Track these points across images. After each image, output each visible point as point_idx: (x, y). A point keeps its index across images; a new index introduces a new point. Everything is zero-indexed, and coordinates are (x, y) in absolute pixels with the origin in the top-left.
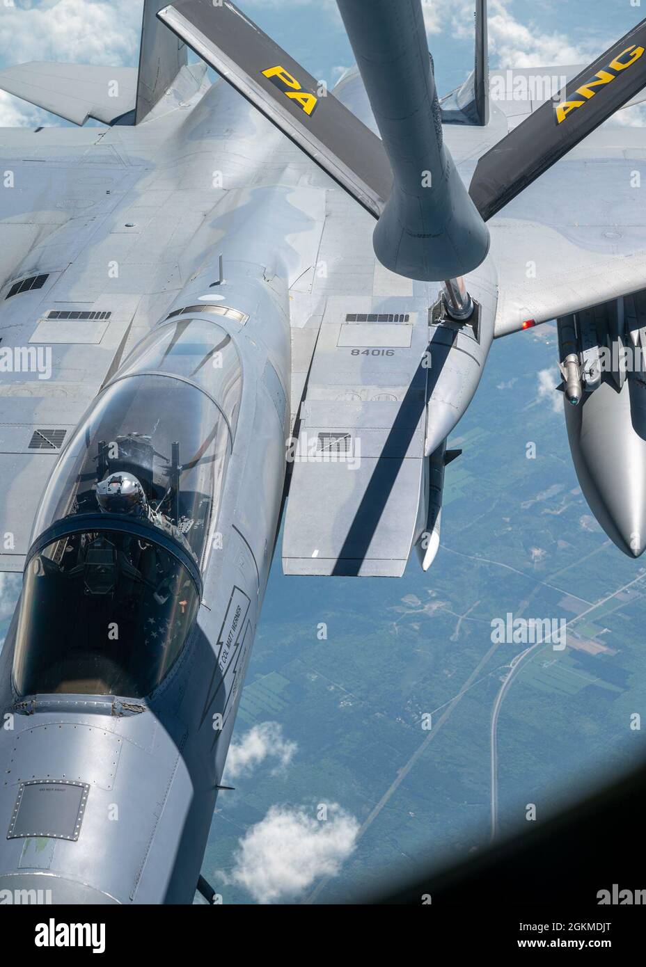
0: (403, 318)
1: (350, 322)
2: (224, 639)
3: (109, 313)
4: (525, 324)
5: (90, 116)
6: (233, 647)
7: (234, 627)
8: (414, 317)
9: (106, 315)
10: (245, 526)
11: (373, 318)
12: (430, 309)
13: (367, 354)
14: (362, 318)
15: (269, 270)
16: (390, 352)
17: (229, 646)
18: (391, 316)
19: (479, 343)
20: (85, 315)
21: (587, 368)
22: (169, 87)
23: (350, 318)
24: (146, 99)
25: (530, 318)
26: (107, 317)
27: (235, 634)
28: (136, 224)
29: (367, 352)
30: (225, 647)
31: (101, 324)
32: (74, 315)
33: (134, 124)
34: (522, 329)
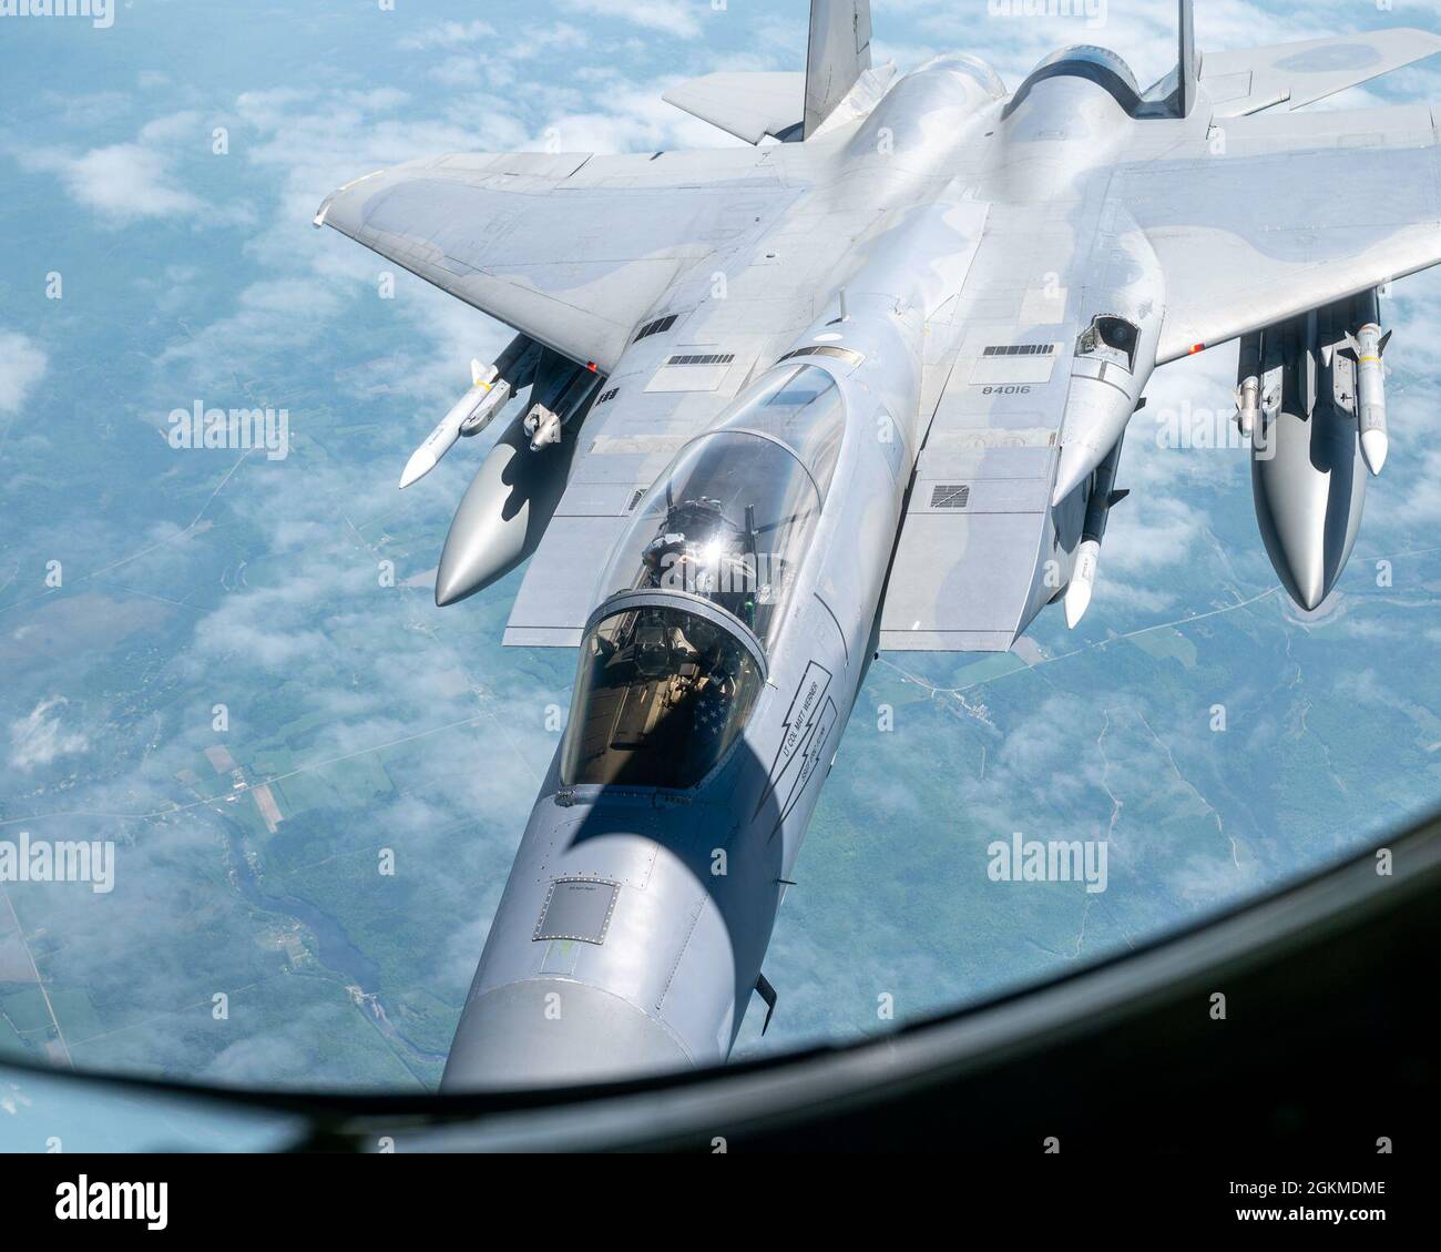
0: (1047, 349)
1: (988, 356)
2: (792, 720)
3: (733, 356)
4: (1193, 349)
5: (766, 133)
6: (804, 728)
7: (806, 707)
8: (1058, 348)
9: (728, 358)
10: (830, 593)
11: (1013, 350)
12: (1079, 337)
13: (1000, 392)
14: (1001, 351)
15: (903, 301)
16: (1025, 389)
17: (798, 727)
18: (1034, 347)
19: (1132, 374)
20: (706, 359)
21: (1265, 395)
22: (845, 96)
23: (989, 351)
24: (816, 110)
25: (1199, 342)
26: (729, 361)
27: (808, 714)
28: (777, 255)
29: (1000, 390)
30: (792, 728)
31: (722, 368)
32: (696, 360)
33: (802, 140)
34: (1189, 354)
